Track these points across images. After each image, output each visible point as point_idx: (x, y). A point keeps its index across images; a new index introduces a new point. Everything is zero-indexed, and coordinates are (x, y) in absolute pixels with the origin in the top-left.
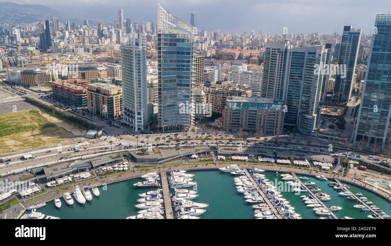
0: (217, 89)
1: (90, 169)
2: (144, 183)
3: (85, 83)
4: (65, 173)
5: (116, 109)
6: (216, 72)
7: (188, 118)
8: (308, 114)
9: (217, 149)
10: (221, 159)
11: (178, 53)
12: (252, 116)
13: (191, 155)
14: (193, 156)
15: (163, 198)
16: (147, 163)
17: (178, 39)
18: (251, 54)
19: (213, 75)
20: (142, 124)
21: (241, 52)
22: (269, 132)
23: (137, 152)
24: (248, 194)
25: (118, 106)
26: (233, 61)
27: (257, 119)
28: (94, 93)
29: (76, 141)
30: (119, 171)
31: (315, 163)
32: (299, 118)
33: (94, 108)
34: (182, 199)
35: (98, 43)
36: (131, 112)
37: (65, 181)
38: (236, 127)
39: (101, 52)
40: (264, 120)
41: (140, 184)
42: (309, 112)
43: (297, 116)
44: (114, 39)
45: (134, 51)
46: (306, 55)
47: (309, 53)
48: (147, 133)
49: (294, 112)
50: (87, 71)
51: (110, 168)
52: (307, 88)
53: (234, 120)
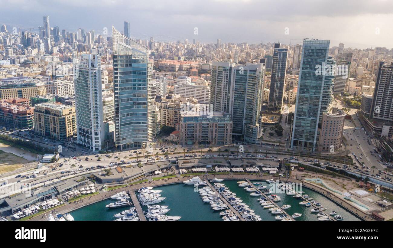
0: (168, 104)
1: (56, 196)
2: (116, 203)
3: (25, 102)
4: (31, 202)
5: (69, 130)
6: (162, 85)
7: (146, 134)
8: (252, 125)
9: (177, 163)
10: (183, 172)
11: (134, 73)
12: (204, 129)
13: (154, 172)
14: (156, 172)
15: (137, 216)
16: (114, 183)
17: (133, 60)
18: (190, 65)
19: (159, 88)
20: (100, 143)
21: (181, 64)
22: (220, 143)
23: (100, 173)
24: (214, 203)
25: (70, 127)
26: (175, 72)
27: (209, 132)
28: (43, 114)
29: (33, 167)
30: (86, 194)
31: (264, 169)
32: (244, 128)
33: (43, 129)
34: (157, 214)
35: (24, 54)
36: (88, 132)
37: (33, 210)
38: (191, 140)
39: (31, 65)
40: (216, 132)
41: (112, 205)
42: (253, 123)
43: (242, 126)
44: (43, 49)
45: (90, 72)
46: (248, 72)
47: (250, 71)
48: (105, 153)
49: (240, 123)
50: (25, 88)
51: (76, 192)
52: (250, 102)
53: (189, 133)
